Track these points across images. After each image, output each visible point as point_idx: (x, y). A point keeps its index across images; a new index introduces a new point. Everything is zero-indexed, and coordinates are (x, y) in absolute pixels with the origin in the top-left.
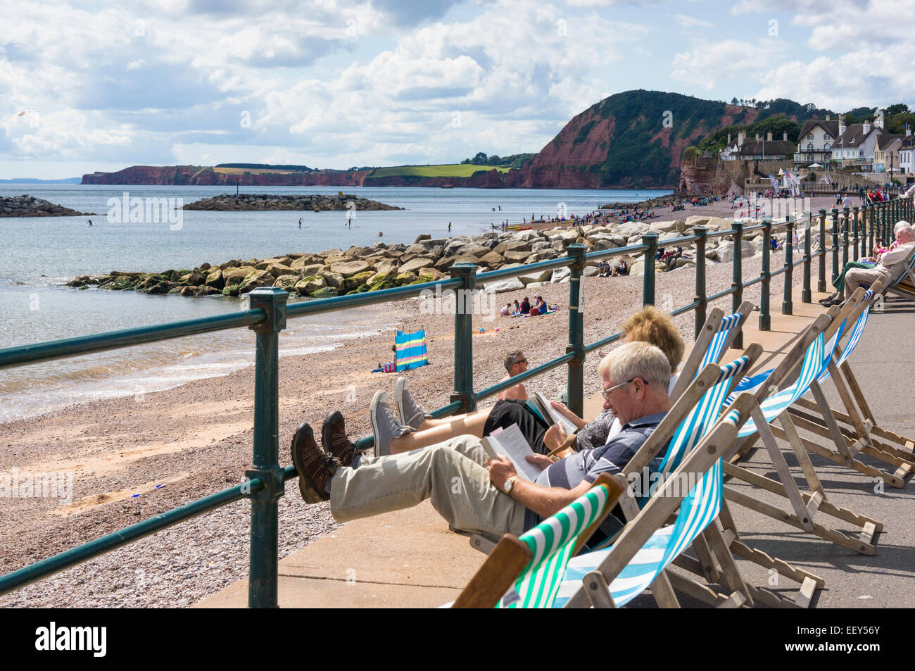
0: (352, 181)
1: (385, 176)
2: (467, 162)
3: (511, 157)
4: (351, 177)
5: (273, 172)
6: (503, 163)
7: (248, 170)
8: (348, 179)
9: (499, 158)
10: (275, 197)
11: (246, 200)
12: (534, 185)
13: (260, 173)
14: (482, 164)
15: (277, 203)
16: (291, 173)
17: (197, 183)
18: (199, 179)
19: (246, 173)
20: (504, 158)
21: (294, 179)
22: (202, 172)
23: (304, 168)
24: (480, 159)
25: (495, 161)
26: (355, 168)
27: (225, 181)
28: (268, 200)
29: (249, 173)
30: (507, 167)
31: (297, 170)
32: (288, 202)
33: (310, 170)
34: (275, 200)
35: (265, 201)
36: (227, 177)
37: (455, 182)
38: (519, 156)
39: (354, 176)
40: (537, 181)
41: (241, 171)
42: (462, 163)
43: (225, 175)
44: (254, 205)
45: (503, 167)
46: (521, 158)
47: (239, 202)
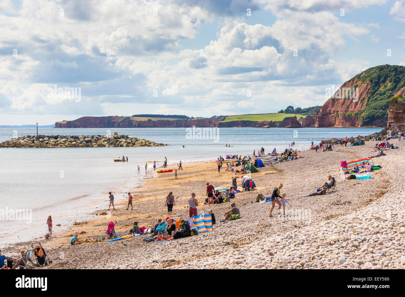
0: (212, 124)
1: (231, 121)
2: (282, 112)
3: (308, 108)
4: (211, 122)
5: (165, 119)
6: (304, 112)
7: (150, 118)
8: (210, 123)
9: (301, 109)
10: (64, 137)
11: (41, 139)
12: (319, 126)
13: (158, 120)
14: (291, 113)
15: (65, 141)
16: (176, 120)
17: (120, 126)
18: (121, 124)
19: (149, 120)
20: (304, 109)
21: (177, 124)
22: (123, 120)
23: (184, 117)
24: (290, 110)
25: (299, 111)
26: (215, 116)
27: (137, 125)
28: (58, 139)
29: (151, 120)
30: (305, 115)
31: (180, 118)
32: (74, 141)
33: (188, 118)
34: (64, 139)
35: (56, 140)
36: (138, 122)
37: (272, 125)
38: (313, 108)
39: (213, 121)
40: (322, 123)
41: (146, 119)
42: (279, 113)
43: (137, 121)
44: (47, 143)
45: (304, 115)
46: (315, 109)
47: (35, 142)
